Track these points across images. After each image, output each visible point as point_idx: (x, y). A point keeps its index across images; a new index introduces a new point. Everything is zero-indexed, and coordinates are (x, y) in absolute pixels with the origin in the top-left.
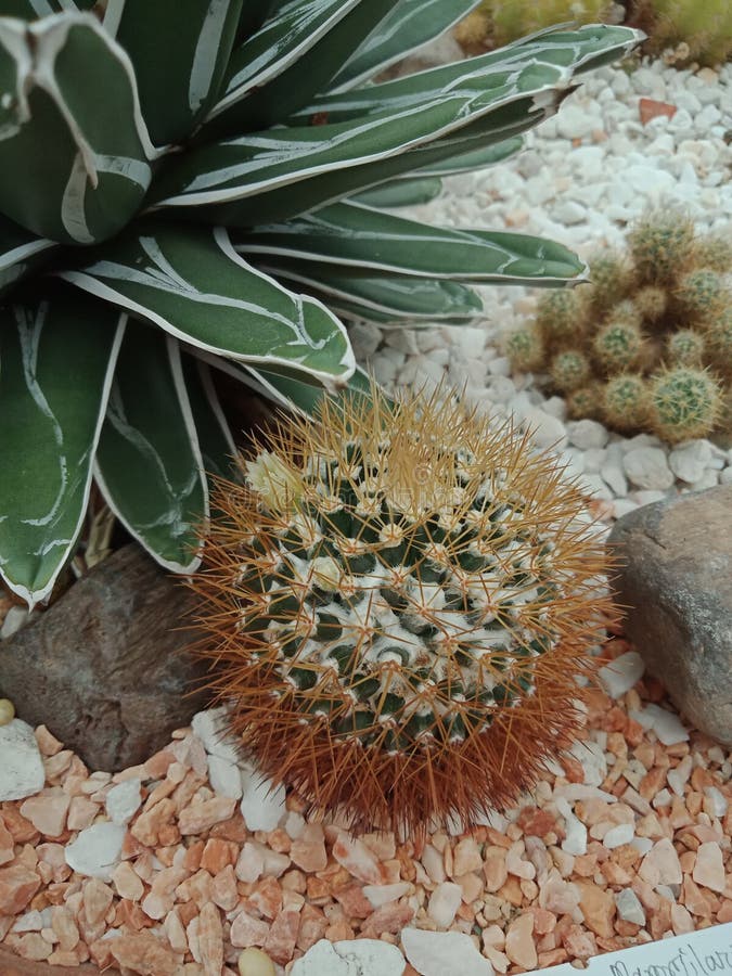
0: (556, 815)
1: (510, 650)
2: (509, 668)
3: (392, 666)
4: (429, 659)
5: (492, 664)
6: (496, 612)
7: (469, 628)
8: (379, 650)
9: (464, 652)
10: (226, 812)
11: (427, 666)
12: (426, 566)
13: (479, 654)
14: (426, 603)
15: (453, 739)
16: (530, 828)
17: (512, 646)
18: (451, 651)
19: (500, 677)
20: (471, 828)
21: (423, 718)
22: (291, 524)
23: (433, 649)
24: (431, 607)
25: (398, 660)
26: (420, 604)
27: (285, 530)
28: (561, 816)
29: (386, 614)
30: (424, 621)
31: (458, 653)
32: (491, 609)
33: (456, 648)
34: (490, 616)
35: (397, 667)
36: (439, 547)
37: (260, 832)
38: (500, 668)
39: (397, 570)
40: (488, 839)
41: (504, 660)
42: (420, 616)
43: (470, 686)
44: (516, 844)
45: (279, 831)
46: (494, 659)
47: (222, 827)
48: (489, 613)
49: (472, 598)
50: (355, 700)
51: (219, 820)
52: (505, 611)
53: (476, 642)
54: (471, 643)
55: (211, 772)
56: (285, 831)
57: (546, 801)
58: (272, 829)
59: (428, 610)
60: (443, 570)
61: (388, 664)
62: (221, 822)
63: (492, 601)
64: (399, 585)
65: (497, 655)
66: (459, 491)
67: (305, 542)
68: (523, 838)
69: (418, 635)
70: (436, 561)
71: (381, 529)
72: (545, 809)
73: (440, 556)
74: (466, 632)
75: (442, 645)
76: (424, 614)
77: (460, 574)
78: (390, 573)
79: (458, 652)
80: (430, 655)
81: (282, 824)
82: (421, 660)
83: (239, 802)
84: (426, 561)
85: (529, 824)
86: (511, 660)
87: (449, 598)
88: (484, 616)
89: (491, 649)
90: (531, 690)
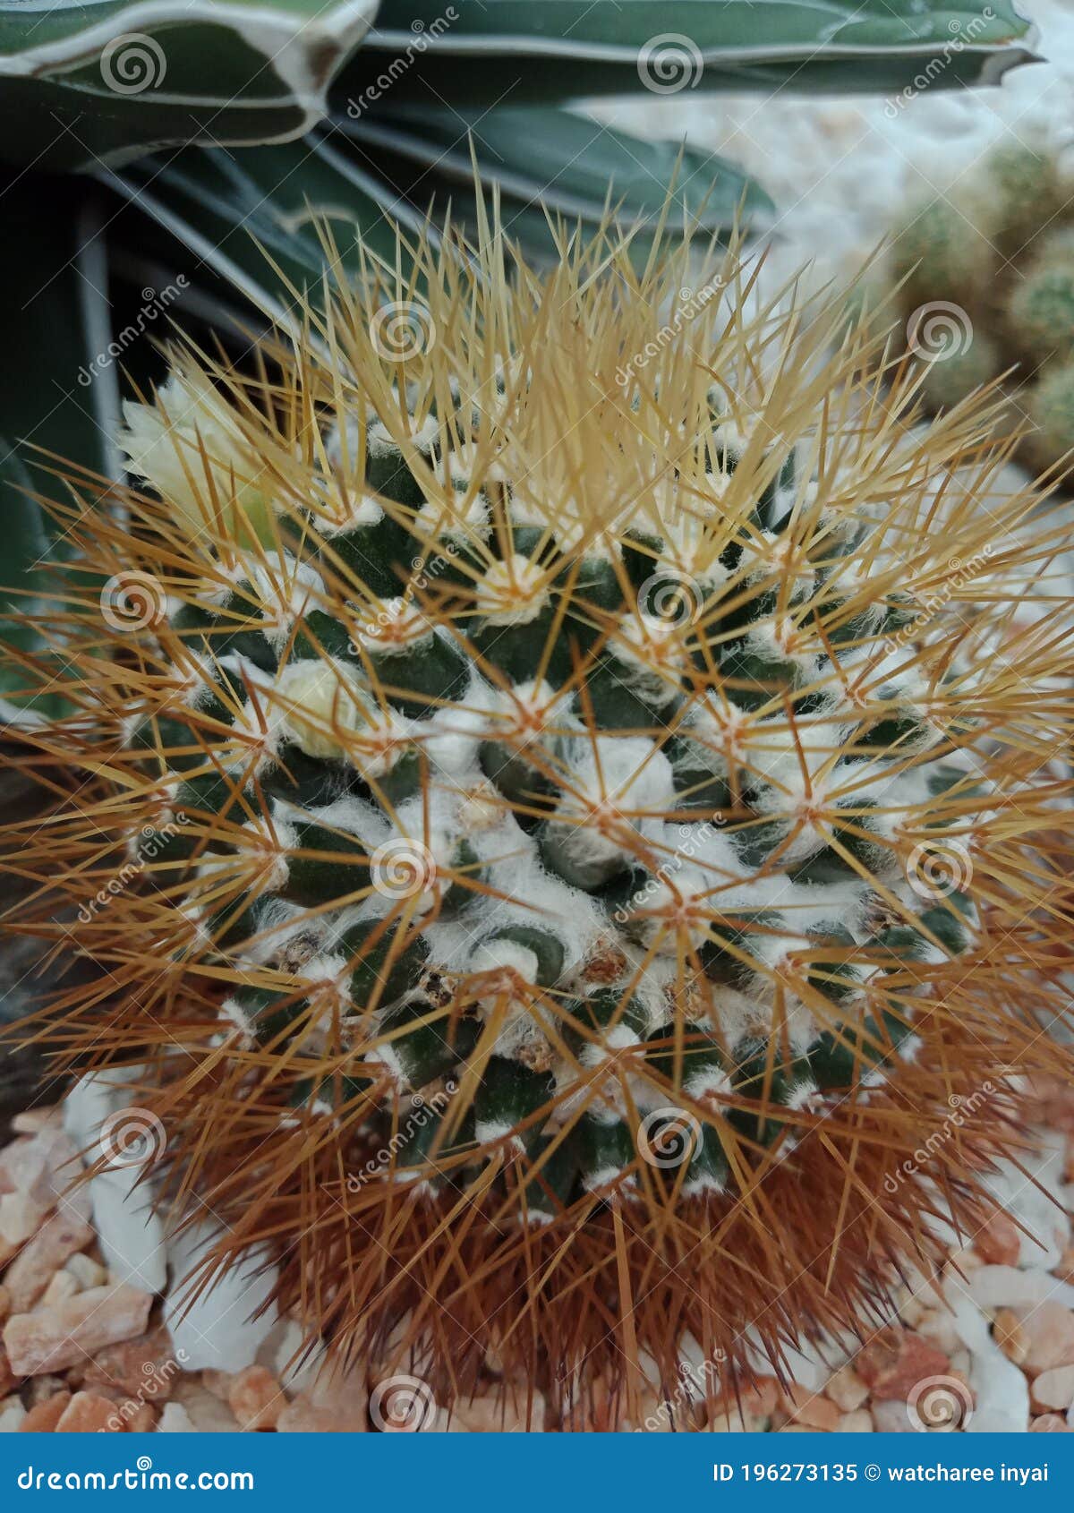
0: (948, 1344)
1: (860, 940)
2: (859, 994)
3: (507, 984)
4: (623, 964)
5: (813, 982)
6: (827, 826)
7: (746, 872)
8: (474, 935)
9: (726, 946)
10: (126, 1322)
11: (619, 984)
12: (617, 682)
13: (772, 952)
14: (611, 793)
15: (695, 1187)
16: (886, 1386)
17: (864, 930)
18: (688, 944)
19: (830, 1017)
20: (737, 1380)
21: (606, 1130)
22: (238, 574)
23: (634, 933)
24: (627, 804)
25: (526, 964)
26: (593, 796)
27: (223, 592)
28: (962, 1347)
29: (493, 826)
30: (605, 849)
31: (709, 950)
32: (814, 816)
33: (703, 934)
34: (811, 838)
35: (520, 990)
36: (657, 627)
37: (213, 1374)
38: (834, 993)
39: (524, 692)
40: (780, 1406)
41: (847, 970)
42: (592, 834)
43: (745, 1040)
44: (849, 1417)
45: (258, 1371)
46: (816, 966)
47: (118, 1357)
48: (808, 830)
49: (755, 783)
50: (403, 1080)
51: (110, 1339)
52: (857, 821)
53: (765, 915)
54: (747, 917)
55: (99, 1219)
56: (273, 1374)
57: (927, 1308)
58: (239, 1368)
59: (617, 815)
60: (668, 696)
61: (494, 975)
62: (117, 1345)
63: (819, 793)
64: (530, 735)
65: (826, 956)
66: (720, 482)
67: (268, 617)
68: (867, 1405)
69: (594, 892)
70: (645, 667)
71: (482, 571)
72: (924, 1330)
73: (661, 650)
74: (739, 882)
75: (659, 922)
76: (604, 827)
77: (720, 708)
78: (503, 703)
79: (709, 944)
80: (629, 953)
81: (266, 1353)
82: (600, 968)
83: (158, 1302)
84: (617, 667)
85: (886, 1376)
86: (867, 971)
87: (682, 781)
88: (790, 837)
89: (809, 935)
90: (910, 1049)
